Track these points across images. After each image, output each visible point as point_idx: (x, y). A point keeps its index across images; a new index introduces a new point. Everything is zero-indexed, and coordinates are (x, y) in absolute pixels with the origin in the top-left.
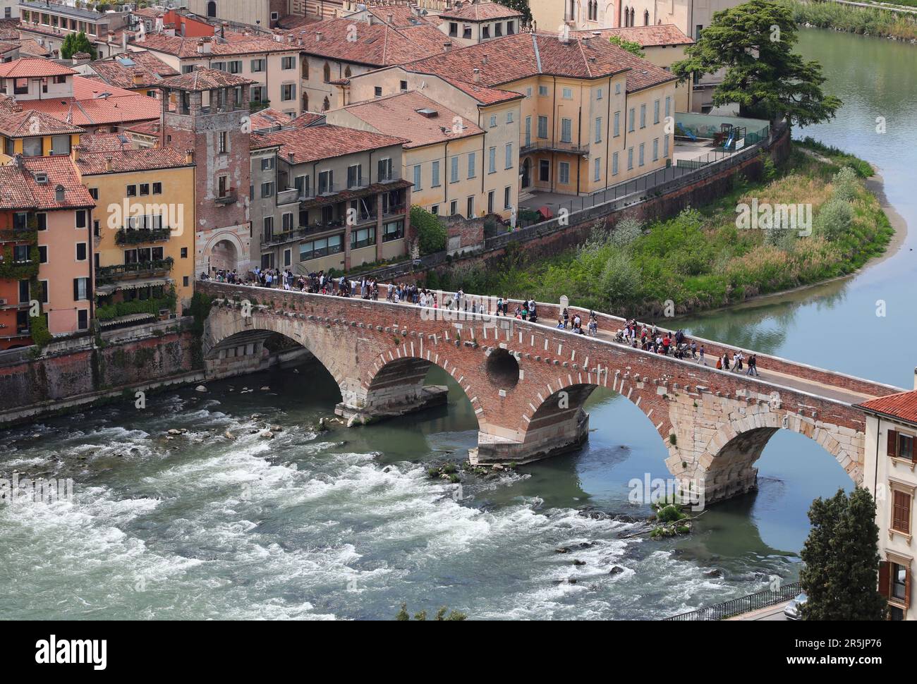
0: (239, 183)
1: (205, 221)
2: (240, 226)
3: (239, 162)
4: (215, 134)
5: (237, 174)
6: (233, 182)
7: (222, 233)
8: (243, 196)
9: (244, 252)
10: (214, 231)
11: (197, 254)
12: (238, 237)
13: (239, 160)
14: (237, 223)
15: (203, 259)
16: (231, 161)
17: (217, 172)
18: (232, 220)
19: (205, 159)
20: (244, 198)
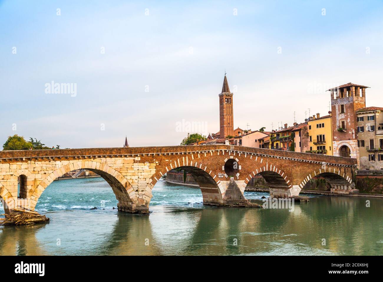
0: (349, 124)
1: (336, 137)
2: (351, 141)
3: (349, 116)
4: (339, 106)
5: (349, 120)
6: (347, 123)
7: (343, 142)
8: (352, 129)
9: (353, 151)
10: (340, 141)
11: (334, 149)
12: (350, 145)
13: (349, 115)
14: (349, 139)
15: (336, 151)
16: (346, 115)
17: (340, 120)
18: (347, 138)
19: (335, 115)
20: (352, 130)
